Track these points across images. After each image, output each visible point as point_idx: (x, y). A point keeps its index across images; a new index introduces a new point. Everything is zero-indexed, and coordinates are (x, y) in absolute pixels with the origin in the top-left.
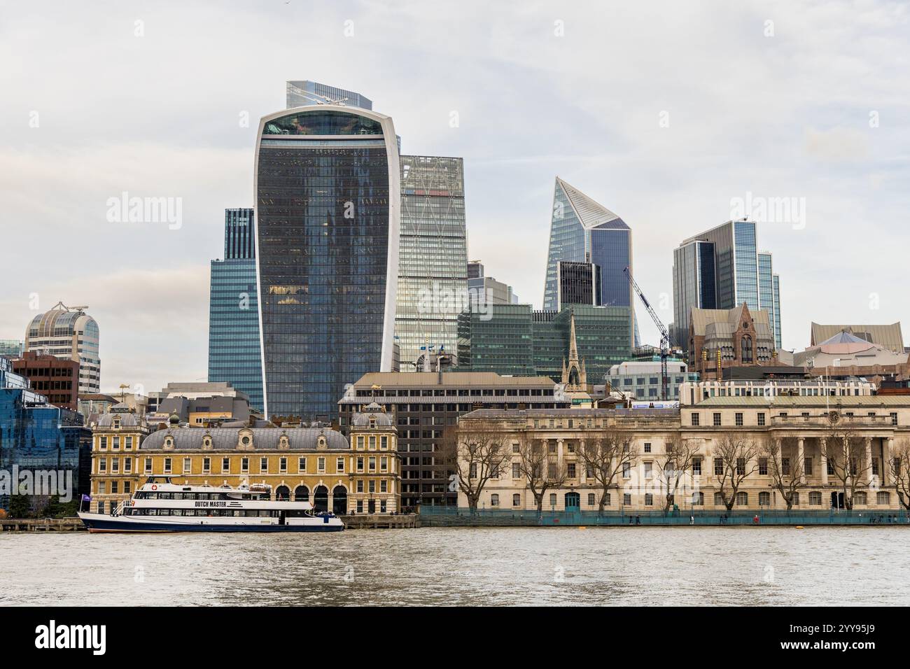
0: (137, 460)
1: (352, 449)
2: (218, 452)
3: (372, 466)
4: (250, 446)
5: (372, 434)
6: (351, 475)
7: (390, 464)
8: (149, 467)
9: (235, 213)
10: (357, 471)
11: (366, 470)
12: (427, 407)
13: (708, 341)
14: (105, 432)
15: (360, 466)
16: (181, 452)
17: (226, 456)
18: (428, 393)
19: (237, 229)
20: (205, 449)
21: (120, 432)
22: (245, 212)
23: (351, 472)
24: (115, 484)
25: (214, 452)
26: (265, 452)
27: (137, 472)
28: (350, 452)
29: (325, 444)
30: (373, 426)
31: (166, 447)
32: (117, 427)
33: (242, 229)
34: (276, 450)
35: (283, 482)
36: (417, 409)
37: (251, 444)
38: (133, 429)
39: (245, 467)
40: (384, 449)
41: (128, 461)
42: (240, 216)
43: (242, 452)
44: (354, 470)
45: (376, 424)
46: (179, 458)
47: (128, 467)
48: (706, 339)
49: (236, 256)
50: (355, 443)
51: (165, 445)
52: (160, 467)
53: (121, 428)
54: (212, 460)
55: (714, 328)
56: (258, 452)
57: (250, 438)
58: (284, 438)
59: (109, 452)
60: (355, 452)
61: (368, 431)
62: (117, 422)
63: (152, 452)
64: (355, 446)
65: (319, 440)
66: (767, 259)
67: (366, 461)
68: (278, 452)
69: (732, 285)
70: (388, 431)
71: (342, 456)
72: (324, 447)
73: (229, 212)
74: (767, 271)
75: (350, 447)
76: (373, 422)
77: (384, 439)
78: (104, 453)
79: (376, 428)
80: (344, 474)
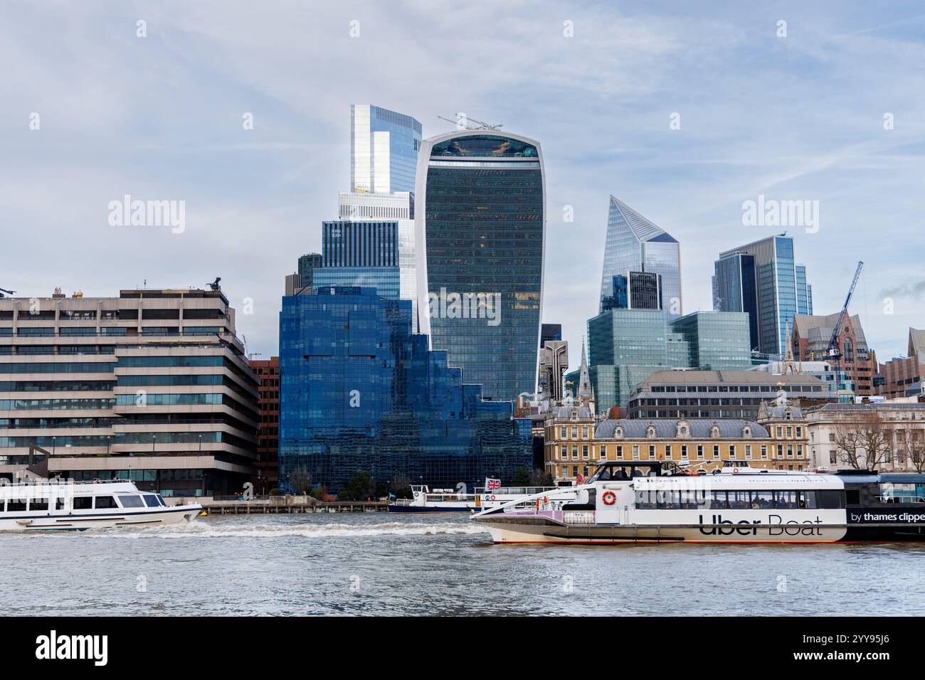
0: (594, 447)
1: (773, 438)
2: (662, 440)
3: (790, 453)
4: (687, 435)
5: (789, 425)
6: (773, 460)
7: (805, 451)
8: (603, 454)
9: (331, 225)
10: (779, 457)
11: (786, 456)
12: (715, 401)
13: (814, 343)
14: (566, 423)
15: (780, 453)
16: (631, 441)
17: (668, 443)
18: (713, 389)
19: (333, 240)
20: (650, 438)
21: (578, 423)
22: (341, 225)
23: (774, 458)
24: (575, 468)
25: (658, 441)
26: (702, 440)
27: (594, 458)
28: (772, 440)
29: (750, 433)
30: (788, 418)
31: (617, 436)
32: (574, 418)
33: (338, 240)
34: (709, 438)
35: (717, 466)
36: (707, 404)
37: (688, 433)
38: (588, 420)
39: (684, 453)
40: (799, 438)
41: (585, 448)
42: (336, 229)
43: (682, 440)
44: (776, 457)
45: (791, 416)
46: (629, 446)
47: (585, 454)
48: (810, 341)
49: (328, 264)
50: (775, 432)
51: (616, 434)
52: (613, 454)
53: (578, 419)
54: (657, 448)
55: (819, 332)
56: (695, 440)
57: (687, 427)
58: (715, 428)
59: (570, 440)
60: (776, 440)
61: (786, 422)
62: (574, 414)
63: (606, 441)
64: (775, 435)
65: (745, 430)
66: (802, 270)
67: (785, 448)
68: (712, 440)
69: (774, 293)
70: (802, 422)
71: (766, 444)
72: (749, 436)
73: (326, 225)
74: (803, 281)
75: (770, 436)
76: (788, 414)
77: (799, 429)
78: (565, 441)
79: (792, 419)
80: (767, 459)
